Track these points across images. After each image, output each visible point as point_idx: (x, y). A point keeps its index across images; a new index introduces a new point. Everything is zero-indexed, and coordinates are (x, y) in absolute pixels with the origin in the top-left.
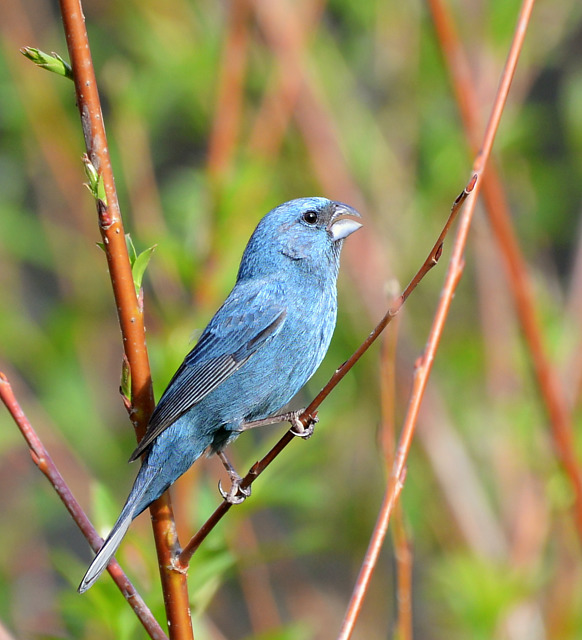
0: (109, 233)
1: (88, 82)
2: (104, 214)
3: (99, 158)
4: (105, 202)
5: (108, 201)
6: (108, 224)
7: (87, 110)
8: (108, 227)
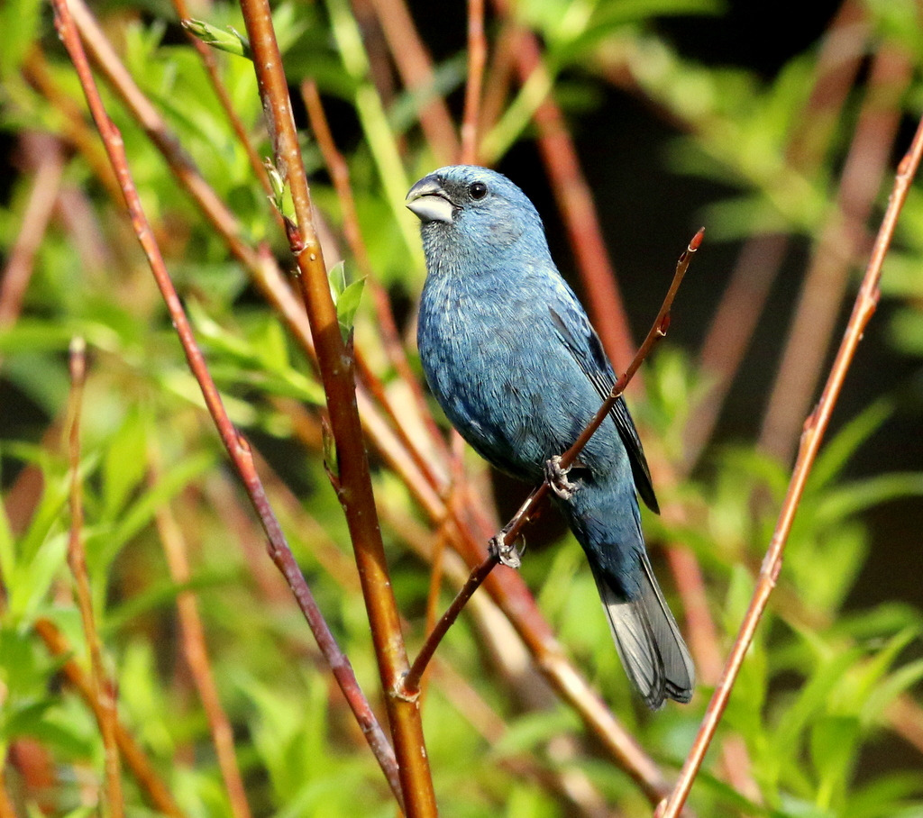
0: (302, 261)
1: (269, 65)
2: (293, 236)
3: (286, 164)
4: (294, 220)
5: (299, 218)
6: (299, 249)
7: (269, 101)
8: (299, 253)
